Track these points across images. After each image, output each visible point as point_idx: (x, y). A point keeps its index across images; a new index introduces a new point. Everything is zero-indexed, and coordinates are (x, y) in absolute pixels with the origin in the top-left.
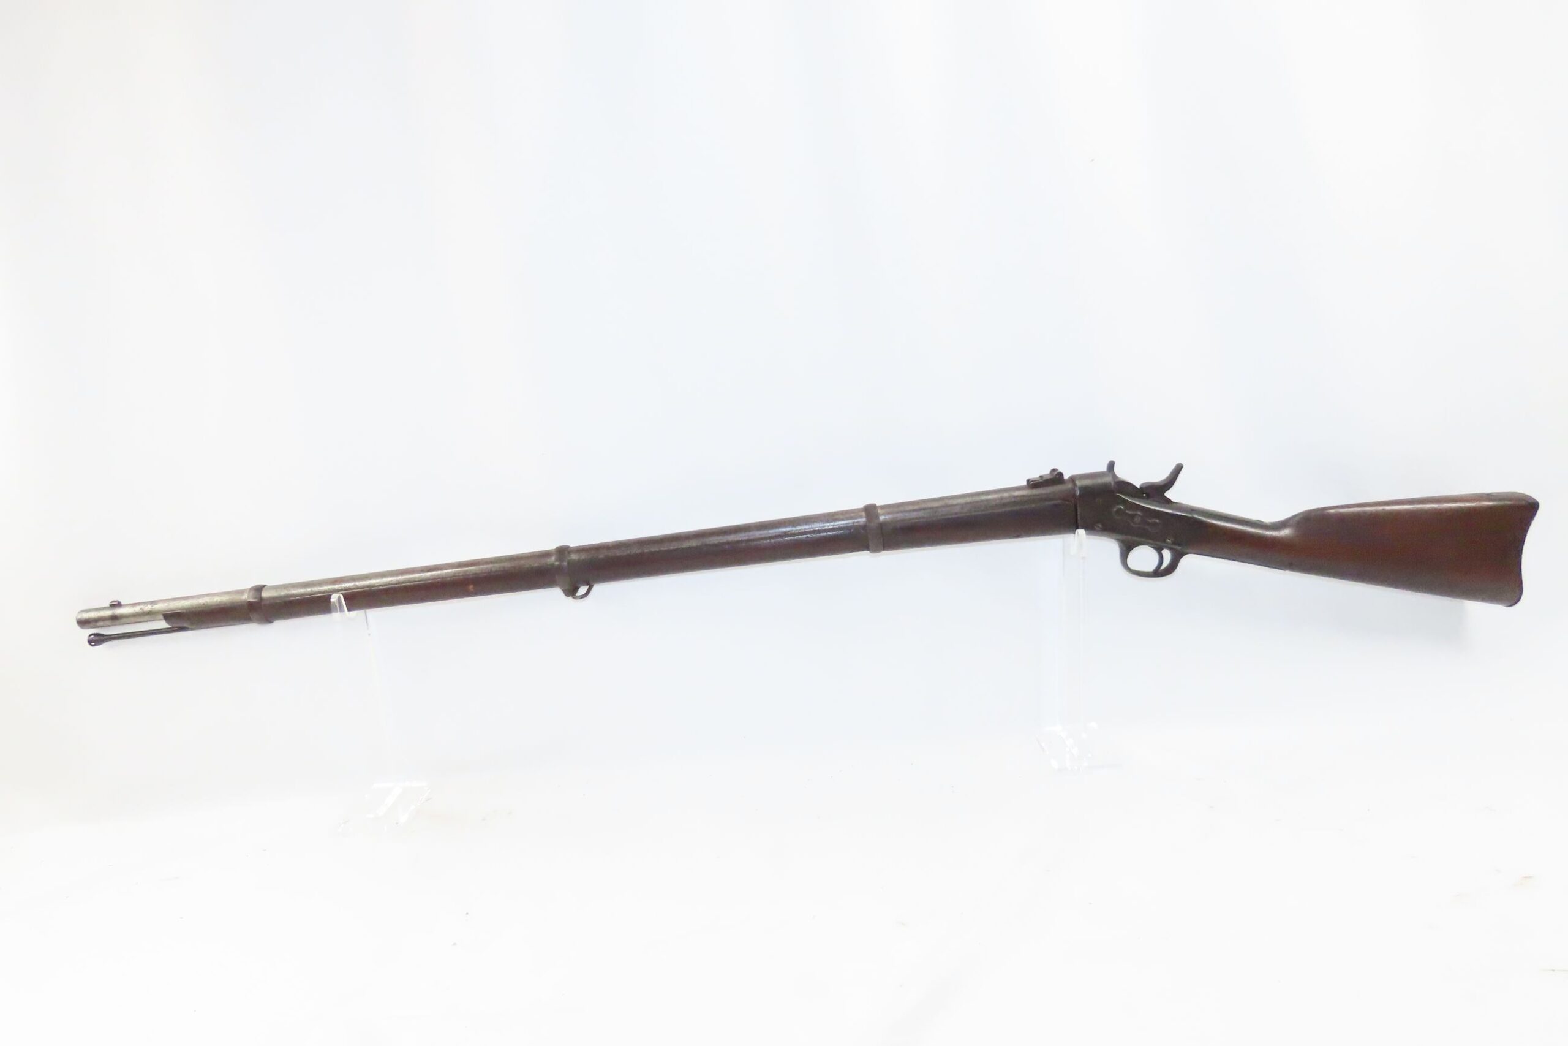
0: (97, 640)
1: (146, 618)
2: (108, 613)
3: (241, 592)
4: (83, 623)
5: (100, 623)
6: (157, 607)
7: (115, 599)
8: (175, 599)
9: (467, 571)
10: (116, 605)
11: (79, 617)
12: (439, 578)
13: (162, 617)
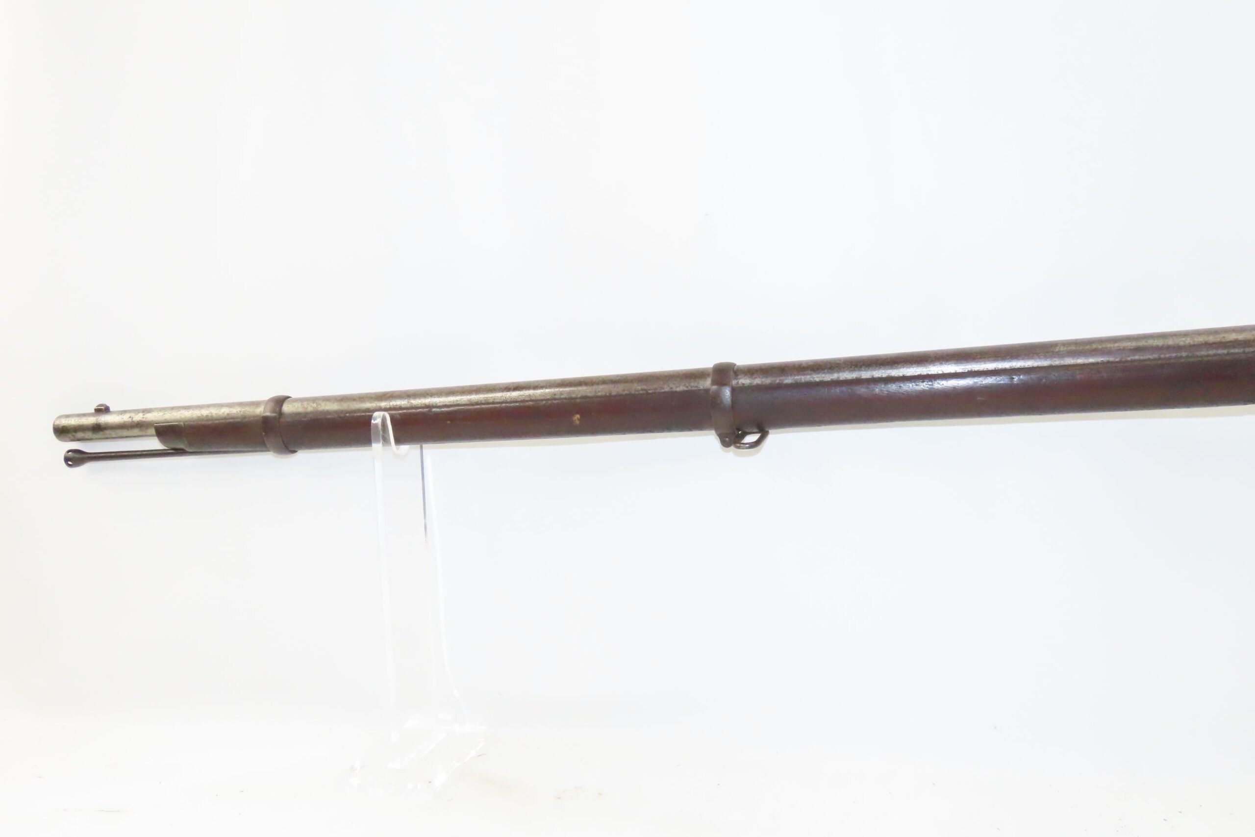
0: (75, 459)
1: (136, 432)
2: (91, 421)
3: (257, 404)
4: (61, 432)
5: (80, 435)
6: (150, 417)
7: (101, 403)
8: (172, 409)
9: (573, 392)
10: (103, 410)
11: (57, 422)
12: (531, 400)
13: (152, 431)
